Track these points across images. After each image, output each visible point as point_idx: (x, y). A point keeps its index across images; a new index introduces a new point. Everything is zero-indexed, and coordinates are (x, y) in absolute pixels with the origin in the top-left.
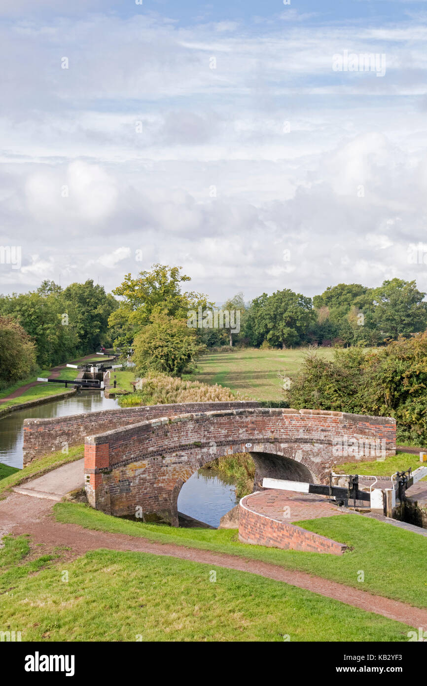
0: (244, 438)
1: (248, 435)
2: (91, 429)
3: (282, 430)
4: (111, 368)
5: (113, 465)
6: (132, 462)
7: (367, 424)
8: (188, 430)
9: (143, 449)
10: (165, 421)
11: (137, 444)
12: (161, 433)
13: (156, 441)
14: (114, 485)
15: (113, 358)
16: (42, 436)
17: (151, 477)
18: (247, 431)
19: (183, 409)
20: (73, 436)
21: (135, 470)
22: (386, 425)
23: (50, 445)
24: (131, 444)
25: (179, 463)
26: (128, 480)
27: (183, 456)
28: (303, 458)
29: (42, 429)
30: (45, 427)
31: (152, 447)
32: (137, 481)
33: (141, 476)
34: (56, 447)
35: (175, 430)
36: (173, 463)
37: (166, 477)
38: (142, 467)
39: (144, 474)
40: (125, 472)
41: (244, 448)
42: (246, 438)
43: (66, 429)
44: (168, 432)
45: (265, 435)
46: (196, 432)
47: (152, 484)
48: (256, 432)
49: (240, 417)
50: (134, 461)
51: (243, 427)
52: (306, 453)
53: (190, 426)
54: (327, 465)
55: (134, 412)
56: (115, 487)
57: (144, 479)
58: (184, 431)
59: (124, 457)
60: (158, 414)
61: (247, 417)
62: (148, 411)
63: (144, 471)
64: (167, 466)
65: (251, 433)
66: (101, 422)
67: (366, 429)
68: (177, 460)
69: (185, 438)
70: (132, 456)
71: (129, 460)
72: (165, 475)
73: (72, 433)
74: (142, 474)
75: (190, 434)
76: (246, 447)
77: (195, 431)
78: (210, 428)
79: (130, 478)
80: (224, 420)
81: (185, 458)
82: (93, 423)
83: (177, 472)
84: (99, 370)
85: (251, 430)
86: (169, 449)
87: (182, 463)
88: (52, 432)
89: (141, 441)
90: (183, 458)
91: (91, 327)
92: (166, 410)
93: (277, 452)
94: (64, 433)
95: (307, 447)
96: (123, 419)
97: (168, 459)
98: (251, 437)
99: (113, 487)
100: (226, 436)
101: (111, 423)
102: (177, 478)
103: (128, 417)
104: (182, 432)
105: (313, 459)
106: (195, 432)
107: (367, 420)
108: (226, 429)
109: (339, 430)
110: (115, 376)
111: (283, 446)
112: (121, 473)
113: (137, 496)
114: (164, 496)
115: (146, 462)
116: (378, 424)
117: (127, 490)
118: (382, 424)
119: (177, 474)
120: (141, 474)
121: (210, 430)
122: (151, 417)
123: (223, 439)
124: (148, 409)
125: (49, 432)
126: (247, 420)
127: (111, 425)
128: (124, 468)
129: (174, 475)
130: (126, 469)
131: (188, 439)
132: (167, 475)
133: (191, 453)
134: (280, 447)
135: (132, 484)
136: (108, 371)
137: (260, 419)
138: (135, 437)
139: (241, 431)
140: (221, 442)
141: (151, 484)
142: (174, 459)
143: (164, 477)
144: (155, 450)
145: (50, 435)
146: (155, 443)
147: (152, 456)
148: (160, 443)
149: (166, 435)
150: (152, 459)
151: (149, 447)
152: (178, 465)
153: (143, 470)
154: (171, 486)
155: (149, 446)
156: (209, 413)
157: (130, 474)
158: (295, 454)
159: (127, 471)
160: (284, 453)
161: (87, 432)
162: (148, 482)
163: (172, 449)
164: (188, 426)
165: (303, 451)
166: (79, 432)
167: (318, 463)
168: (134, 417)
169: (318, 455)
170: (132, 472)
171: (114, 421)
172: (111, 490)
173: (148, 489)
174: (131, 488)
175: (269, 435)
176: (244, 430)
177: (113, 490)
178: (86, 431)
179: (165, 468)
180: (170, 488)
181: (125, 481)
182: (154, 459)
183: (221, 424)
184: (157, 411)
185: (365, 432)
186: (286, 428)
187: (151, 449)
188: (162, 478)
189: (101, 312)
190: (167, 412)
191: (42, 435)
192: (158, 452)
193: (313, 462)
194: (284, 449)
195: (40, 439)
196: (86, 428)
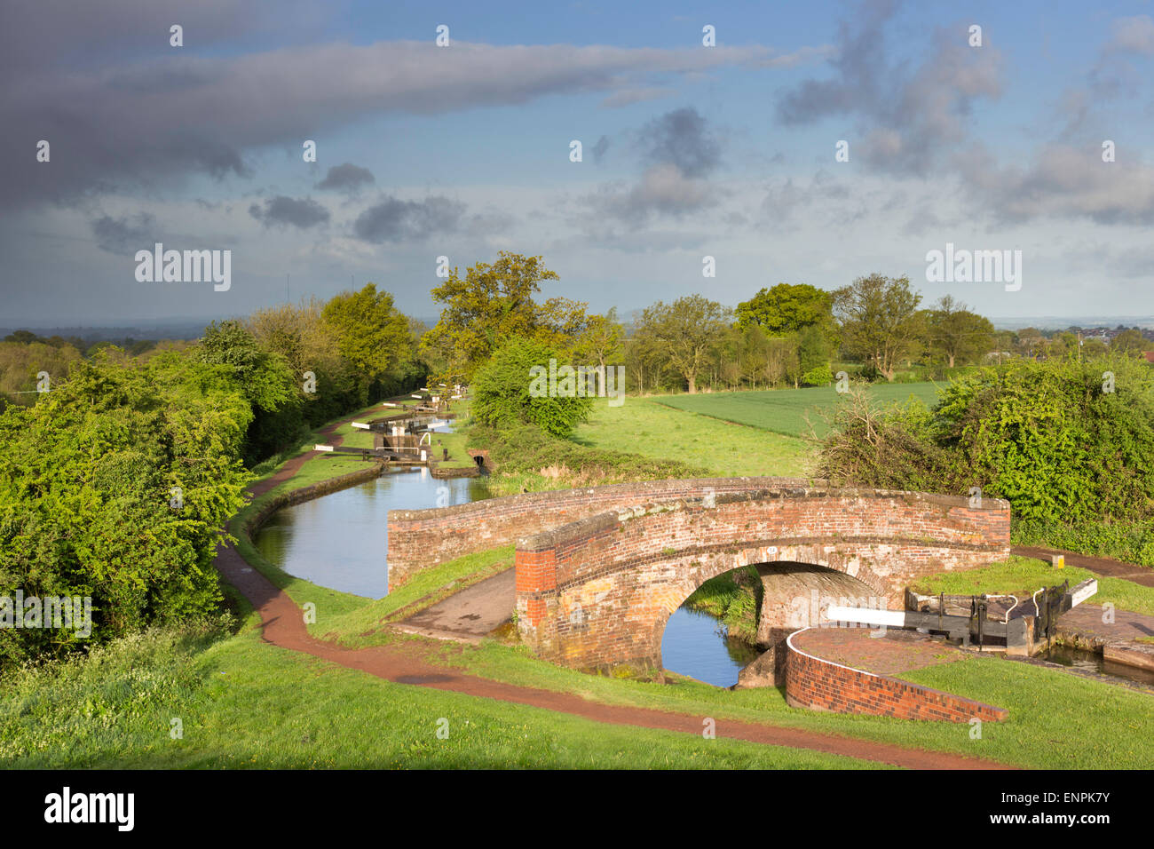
0: (765, 538)
1: (770, 533)
2: (499, 527)
3: (826, 525)
5: (562, 585)
6: (590, 580)
7: (964, 510)
8: (676, 527)
9: (606, 558)
10: (638, 510)
11: (596, 550)
12: (632, 531)
13: (627, 545)
14: (564, 618)
16: (418, 539)
17: (620, 606)
18: (769, 526)
20: (470, 539)
21: (595, 594)
22: (995, 512)
23: (431, 554)
24: (587, 550)
25: (663, 581)
26: (584, 611)
27: (668, 570)
28: (860, 569)
29: (417, 527)
30: (423, 524)
31: (620, 554)
32: (598, 613)
33: (605, 603)
34: (442, 556)
35: (655, 527)
36: (654, 582)
37: (643, 605)
38: (604, 589)
39: (610, 600)
40: (579, 596)
41: (764, 554)
42: (769, 538)
43: (456, 526)
44: (644, 530)
45: (798, 534)
46: (689, 528)
47: (623, 616)
48: (784, 529)
49: (758, 503)
50: (594, 578)
51: (763, 520)
52: (866, 562)
54: (899, 580)
55: (569, 497)
56: (564, 622)
57: (609, 609)
58: (668, 528)
59: (578, 573)
60: (608, 500)
61: (768, 503)
63: (609, 595)
64: (644, 587)
65: (775, 530)
66: (515, 514)
67: (961, 519)
68: (659, 576)
69: (671, 540)
70: (590, 570)
71: (585, 576)
72: (641, 602)
73: (468, 533)
74: (606, 600)
75: (678, 534)
76: (768, 554)
77: (686, 527)
78: (710, 523)
79: (587, 607)
80: (733, 507)
81: (671, 574)
82: (501, 516)
83: (660, 596)
85: (776, 524)
86: (647, 558)
87: (666, 581)
88: (434, 531)
89: (602, 546)
90: (668, 574)
92: (621, 493)
93: (818, 560)
94: (453, 534)
95: (865, 551)
96: (551, 509)
97: (647, 575)
98: (776, 537)
99: (562, 623)
100: (738, 535)
101: (531, 516)
102: (660, 607)
103: (560, 506)
104: (665, 529)
105: (876, 571)
106: (686, 529)
107: (963, 503)
108: (735, 524)
109: (919, 522)
111: (828, 549)
112: (574, 599)
113: (599, 637)
114: (640, 636)
115: (610, 580)
116: (982, 510)
117: (583, 627)
118: (988, 509)
119: (660, 599)
120: (603, 600)
121: (711, 527)
122: (596, 506)
123: (731, 541)
124: (592, 491)
125: (428, 532)
126: (770, 508)
127: (531, 519)
128: (578, 591)
129: (655, 601)
130: (582, 592)
131: (675, 542)
132: (644, 602)
133: (681, 565)
134: (822, 552)
135: (590, 617)
137: (789, 505)
138: (594, 540)
139: (759, 527)
140: (728, 545)
141: (619, 616)
142: (654, 576)
143: (639, 606)
144: (624, 560)
145: (431, 537)
146: (625, 549)
147: (620, 570)
148: (632, 547)
149: (642, 535)
150: (620, 575)
151: (614, 556)
152: (660, 584)
153: (606, 593)
154: (651, 620)
155: (615, 554)
157: (587, 600)
158: (847, 564)
159: (583, 595)
160: (830, 563)
161: (491, 532)
162: (615, 613)
163: (651, 557)
164: (676, 520)
165: (860, 559)
166: (479, 531)
167: (884, 577)
168: (569, 505)
169: (884, 563)
170: (588, 597)
171: (536, 512)
172: (559, 627)
173: (615, 625)
174: (589, 624)
175: (805, 532)
176: (765, 524)
177: (563, 626)
178: (490, 529)
179: (641, 590)
180: (648, 624)
182: (624, 575)
184: (607, 496)
185: (960, 524)
186: (834, 521)
187: (618, 558)
188: (636, 606)
190: (623, 497)
191: (419, 536)
192: (629, 563)
193: (877, 577)
194: (829, 555)
195: (416, 544)
196: (490, 525)
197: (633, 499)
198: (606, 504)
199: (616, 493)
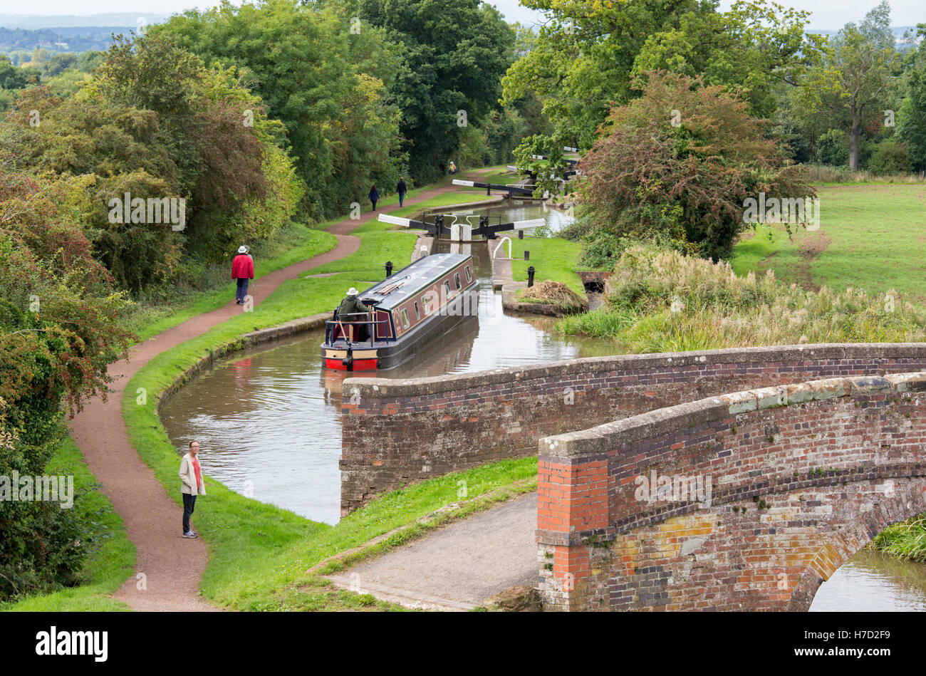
2: (536, 415)
4: (511, 227)
5: (620, 523)
6: (672, 516)
8: (836, 428)
10: (767, 397)
11: (686, 463)
12: (755, 433)
13: (743, 456)
14: (621, 580)
15: (500, 198)
16: (393, 430)
17: (727, 563)
19: (808, 363)
20: (484, 434)
21: (681, 540)
23: (416, 456)
24: (669, 463)
25: (809, 524)
26: (660, 569)
27: (819, 504)
29: (393, 410)
30: (403, 404)
31: (730, 473)
32: (686, 573)
33: (698, 557)
34: (434, 462)
35: (798, 427)
36: (792, 524)
37: (770, 564)
38: (698, 532)
39: (707, 552)
40: (652, 543)
43: (462, 411)
44: (777, 431)
46: (861, 432)
47: (730, 582)
50: (679, 514)
53: (843, 414)
55: (661, 368)
56: (624, 587)
57: (707, 568)
58: (824, 430)
60: (732, 377)
62: (701, 365)
63: (707, 544)
64: (773, 532)
68: (801, 513)
69: (826, 451)
71: (664, 509)
72: (767, 559)
73: (481, 424)
74: (702, 552)
75: (840, 440)
77: (854, 430)
78: (900, 423)
79: (665, 562)
81: (825, 511)
82: (540, 397)
83: (802, 550)
84: (474, 233)
86: (780, 482)
87: (815, 523)
88: (423, 419)
89: (698, 457)
90: (819, 511)
91: (440, 106)
92: (755, 364)
94: (455, 424)
96: (629, 387)
97: (777, 512)
99: (617, 588)
102: (803, 568)
103: (645, 383)
104: (816, 431)
106: (855, 433)
110: (527, 254)
112: (641, 547)
115: (710, 517)
117: (657, 596)
119: (803, 555)
120: (697, 552)
121: (902, 430)
124: (703, 359)
125: (413, 419)
127: (593, 404)
128: (650, 534)
129: (794, 557)
130: (656, 537)
131: (833, 455)
132: (774, 557)
133: (844, 496)
135: (671, 581)
136: (504, 237)
138: (682, 444)
141: (725, 582)
142: (793, 513)
143: (763, 564)
144: (738, 482)
145: (417, 428)
146: (739, 464)
147: (730, 500)
148: (753, 462)
149: (771, 441)
150: (728, 509)
151: (720, 475)
152: (804, 528)
153: (703, 539)
154: (784, 592)
155: (721, 471)
156: (898, 379)
157: (665, 550)
159: (659, 542)
161: (522, 424)
162: (717, 577)
163: (788, 481)
164: (837, 416)
166: (500, 421)
168: (660, 382)
170: (669, 546)
171: (603, 392)
172: (612, 595)
173: (718, 596)
174: (671, 593)
177: (620, 594)
178: (520, 418)
179: (767, 537)
181: (652, 570)
182: (736, 510)
184: (730, 368)
187: (727, 480)
188: (757, 565)
189: (469, 60)
190: (759, 371)
191: (396, 427)
192: (746, 489)
195: (390, 440)
196: (520, 410)
197: (778, 375)
198: (728, 383)
199: (747, 363)
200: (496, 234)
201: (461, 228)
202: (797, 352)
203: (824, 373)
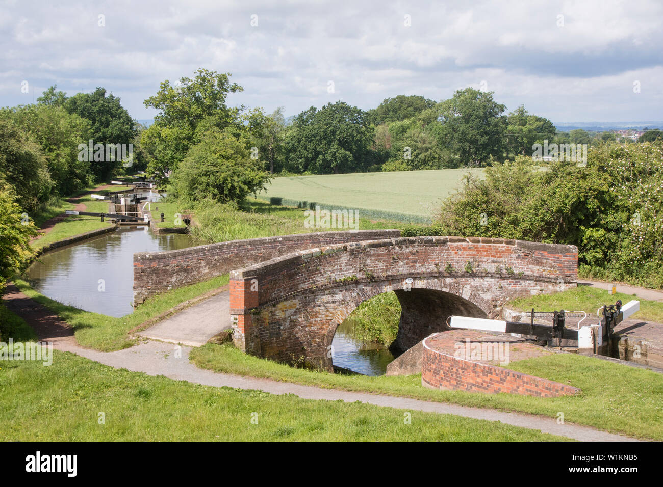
0: (405, 272)
1: (408, 268)
4: (146, 198)
5: (262, 304)
6: (282, 301)
7: (545, 253)
8: (342, 263)
9: (293, 286)
10: (316, 252)
11: (286, 280)
12: (312, 266)
13: (308, 276)
14: (263, 328)
16: (155, 273)
17: (303, 320)
18: (407, 264)
19: (322, 239)
20: (193, 273)
21: (285, 311)
22: (567, 254)
23: (165, 283)
24: (280, 280)
25: (333, 302)
26: (278, 323)
27: (337, 294)
28: (471, 294)
29: (155, 265)
30: (159, 262)
31: (303, 283)
32: (287, 324)
33: (292, 317)
34: (173, 285)
35: (328, 263)
36: (327, 303)
37: (319, 319)
38: (292, 307)
39: (295, 315)
40: (275, 312)
41: (404, 283)
42: (408, 272)
43: (184, 264)
44: (320, 265)
45: (428, 269)
46: (351, 265)
47: (305, 326)
48: (418, 265)
49: (400, 247)
50: (284, 300)
51: (404, 259)
52: (475, 289)
53: (345, 258)
54: (499, 303)
55: (264, 243)
56: (264, 331)
58: (337, 264)
59: (274, 296)
60: (292, 246)
61: (407, 247)
62: (280, 242)
63: (295, 312)
64: (320, 306)
65: (412, 266)
66: (225, 256)
67: (543, 259)
68: (330, 298)
69: (339, 273)
70: (282, 294)
71: (279, 298)
72: (318, 317)
73: (192, 269)
74: (293, 315)
75: (344, 268)
76: (406, 283)
77: (349, 264)
78: (366, 260)
79: (280, 320)
80: (382, 250)
81: (339, 297)
82: (216, 257)
83: (331, 313)
85: (412, 262)
86: (322, 286)
87: (336, 302)
88: (167, 268)
89: (291, 277)
90: (337, 297)
92: (301, 241)
93: (441, 288)
94: (181, 270)
95: (477, 282)
96: (252, 252)
97: (321, 298)
98: (413, 271)
99: (262, 331)
100: (386, 270)
101: (237, 257)
102: (331, 320)
103: (257, 250)
104: (335, 265)
105: (482, 296)
106: (349, 265)
107: (544, 248)
108: (384, 261)
109: (512, 261)
110: (157, 208)
111: (448, 280)
112: (270, 314)
113: (288, 341)
114: (317, 341)
115: (296, 301)
116: (558, 253)
117: (277, 334)
118: (562, 252)
119: (331, 315)
120: (291, 315)
121: (367, 263)
123: (381, 274)
124: (281, 239)
125: (163, 268)
126: (408, 251)
127: (237, 259)
128: (274, 309)
129: (327, 316)
130: (276, 310)
131: (341, 274)
132: (320, 316)
133: (346, 291)
134: (445, 282)
135: (282, 327)
137: (421, 249)
138: (285, 272)
139: (401, 264)
140: (379, 277)
141: (302, 327)
142: (327, 298)
143: (316, 319)
144: (306, 287)
145: (165, 271)
146: (306, 279)
147: (303, 294)
148: (311, 278)
149: (318, 269)
150: (303, 297)
151: (299, 284)
152: (331, 304)
153: (293, 310)
154: (324, 330)
155: (300, 282)
156: (364, 243)
157: (280, 315)
158: (462, 290)
159: (277, 312)
160: (450, 289)
161: (209, 268)
162: (299, 325)
163: (325, 285)
164: (342, 258)
165: (471, 287)
166: (199, 268)
167: (488, 300)
168: (264, 249)
169: (488, 290)
170: (282, 313)
171: (241, 254)
172: (260, 334)
173: (300, 332)
174: (282, 332)
175: (432, 268)
176: (405, 262)
177: (263, 334)
178: (208, 266)
179: (317, 308)
180: (323, 332)
181: (275, 323)
182: (306, 297)
183: (379, 255)
184: (291, 243)
185: (542, 263)
186: (453, 260)
187: (302, 286)
188: (314, 320)
190: (303, 244)
191: (156, 272)
192: (309, 289)
193: (483, 299)
194: (450, 284)
195: (154, 277)
196: (208, 263)
197: (310, 245)
198: (290, 249)
199: (298, 240)
200: (140, 201)
201: (125, 200)
202: (317, 235)
203: (328, 243)
